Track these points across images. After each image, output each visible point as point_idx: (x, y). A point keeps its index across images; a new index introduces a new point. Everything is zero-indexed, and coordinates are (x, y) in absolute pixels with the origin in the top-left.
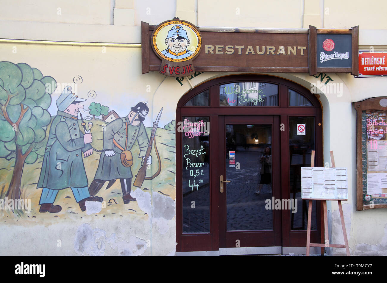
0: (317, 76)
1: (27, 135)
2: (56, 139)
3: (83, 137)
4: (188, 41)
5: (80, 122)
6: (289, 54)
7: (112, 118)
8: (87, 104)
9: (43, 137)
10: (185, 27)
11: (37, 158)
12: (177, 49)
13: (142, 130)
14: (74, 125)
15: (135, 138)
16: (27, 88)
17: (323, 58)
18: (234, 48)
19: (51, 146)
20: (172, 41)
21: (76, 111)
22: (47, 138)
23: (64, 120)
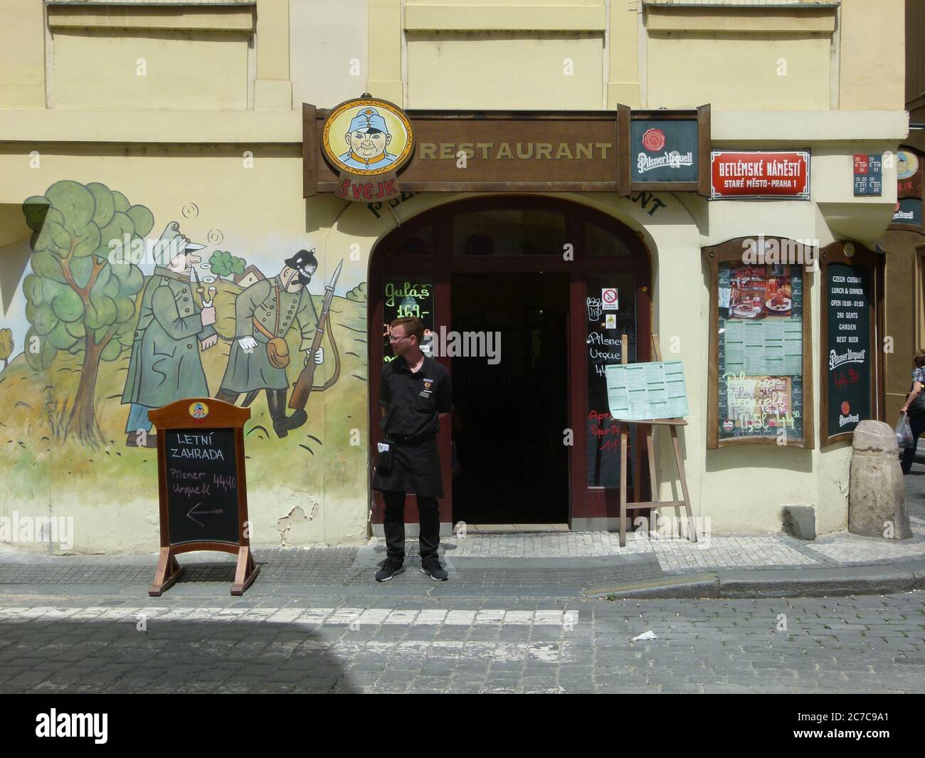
0: (636, 198)
1: (103, 311)
2: (152, 317)
3: (200, 314)
4: (388, 136)
5: (195, 286)
6: (579, 157)
7: (251, 280)
8: (205, 255)
9: (131, 313)
10: (381, 111)
11: (121, 351)
12: (367, 153)
13: (305, 301)
14: (184, 291)
15: (293, 316)
16: (104, 227)
17: (643, 165)
18: (474, 148)
19: (145, 329)
20: (359, 137)
21: (186, 267)
22: (137, 316)
23: (166, 283)
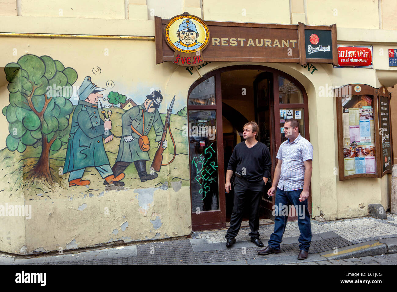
1: (51, 124)
2: (78, 127)
3: (104, 124)
4: (197, 34)
6: (283, 46)
7: (129, 106)
8: (106, 93)
9: (67, 125)
10: (194, 21)
11: (62, 145)
12: (188, 41)
13: (157, 117)
14: (94, 113)
15: (151, 124)
16: (50, 79)
17: (310, 51)
18: (237, 41)
19: (74, 133)
20: (183, 34)
21: (96, 100)
22: (70, 126)
23: (85, 109)
